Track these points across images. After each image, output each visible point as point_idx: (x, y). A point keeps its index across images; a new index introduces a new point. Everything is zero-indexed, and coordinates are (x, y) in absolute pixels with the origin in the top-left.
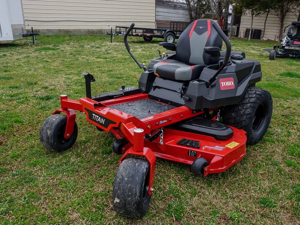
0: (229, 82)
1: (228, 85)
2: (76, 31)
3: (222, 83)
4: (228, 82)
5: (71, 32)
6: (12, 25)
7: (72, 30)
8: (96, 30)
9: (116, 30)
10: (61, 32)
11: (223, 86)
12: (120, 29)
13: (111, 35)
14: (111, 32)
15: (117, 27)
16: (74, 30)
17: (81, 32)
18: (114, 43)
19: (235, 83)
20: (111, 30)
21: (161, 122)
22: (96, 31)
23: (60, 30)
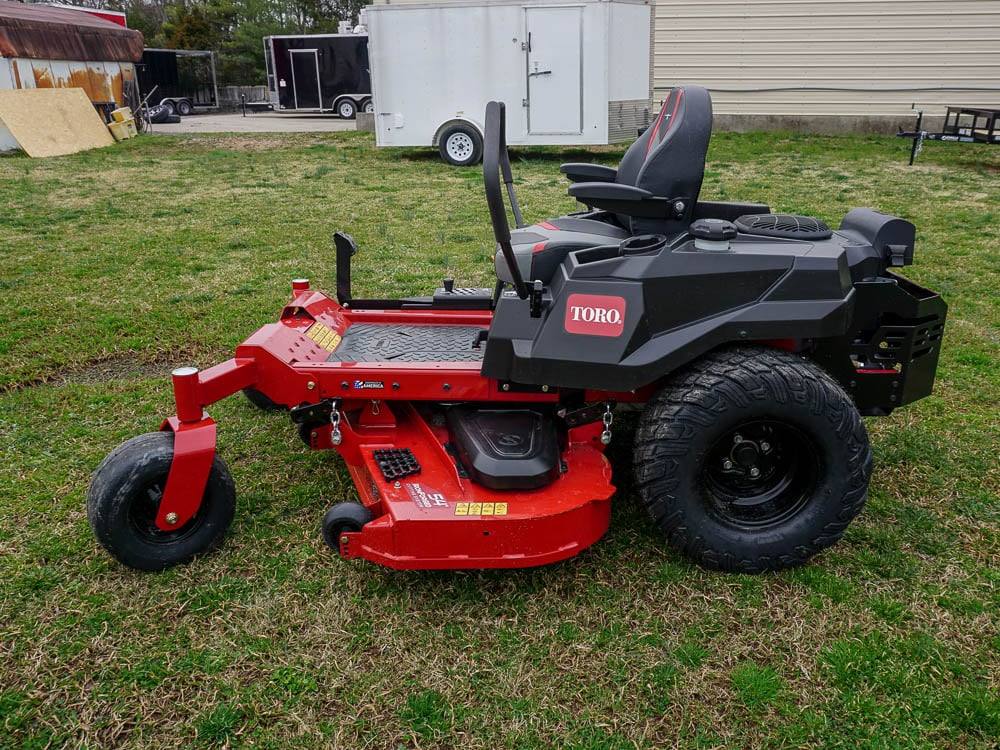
0: (604, 312)
1: (597, 320)
2: (822, 123)
3: (577, 309)
4: (598, 310)
5: (806, 123)
6: (610, 103)
7: (810, 119)
8: (892, 121)
9: (947, 121)
10: (773, 124)
11: (576, 318)
12: (958, 117)
13: (916, 137)
14: (918, 128)
15: (950, 110)
16: (820, 121)
17: (838, 126)
18: (916, 168)
19: (626, 318)
20: (919, 120)
21: (359, 384)
22: (892, 125)
23: (772, 119)
